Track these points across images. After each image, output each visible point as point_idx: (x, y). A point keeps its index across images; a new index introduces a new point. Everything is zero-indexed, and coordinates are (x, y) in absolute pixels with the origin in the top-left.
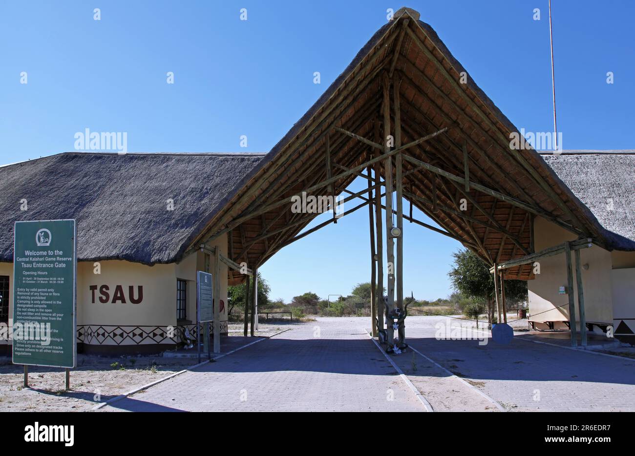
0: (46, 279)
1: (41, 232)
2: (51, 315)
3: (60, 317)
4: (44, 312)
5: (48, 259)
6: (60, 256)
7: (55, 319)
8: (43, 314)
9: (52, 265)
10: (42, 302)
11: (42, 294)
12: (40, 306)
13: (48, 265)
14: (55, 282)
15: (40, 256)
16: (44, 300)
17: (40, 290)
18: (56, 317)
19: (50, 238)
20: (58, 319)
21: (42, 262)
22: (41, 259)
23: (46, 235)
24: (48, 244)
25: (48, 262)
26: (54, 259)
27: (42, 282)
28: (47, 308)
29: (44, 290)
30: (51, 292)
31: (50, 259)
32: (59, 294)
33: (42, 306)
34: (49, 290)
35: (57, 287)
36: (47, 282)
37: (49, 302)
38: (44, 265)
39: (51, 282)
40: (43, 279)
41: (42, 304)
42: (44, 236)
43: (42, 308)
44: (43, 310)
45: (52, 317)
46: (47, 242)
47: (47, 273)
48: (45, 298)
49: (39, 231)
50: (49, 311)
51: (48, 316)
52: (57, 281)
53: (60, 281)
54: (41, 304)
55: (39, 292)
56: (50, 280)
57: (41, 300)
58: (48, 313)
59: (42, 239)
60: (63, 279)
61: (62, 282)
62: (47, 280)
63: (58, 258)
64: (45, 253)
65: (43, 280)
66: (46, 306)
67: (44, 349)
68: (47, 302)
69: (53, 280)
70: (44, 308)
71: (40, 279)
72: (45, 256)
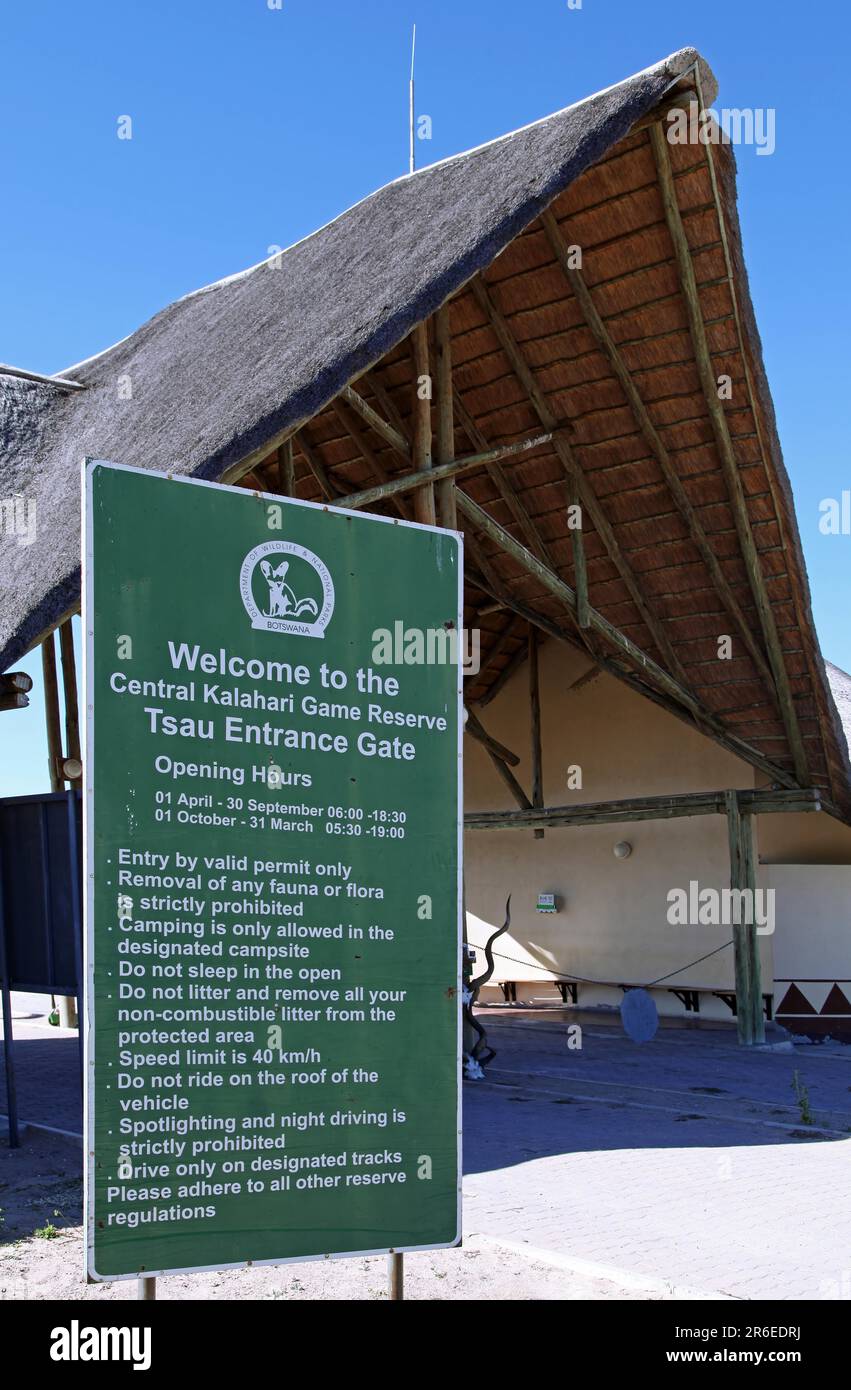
0: (303, 810)
1: (275, 560)
2: (334, 995)
3: (386, 1006)
4: (294, 984)
5: (311, 707)
6: (386, 702)
7: (358, 1015)
8: (287, 994)
9: (340, 744)
10: (282, 932)
11: (282, 889)
12: (270, 953)
13: (318, 742)
14: (355, 830)
15: (269, 688)
16: (292, 918)
17: (269, 867)
18: (365, 1005)
19: (329, 598)
20: (376, 1014)
21: (277, 719)
22: (275, 704)
23: (302, 582)
24: (317, 630)
25: (318, 725)
26: (354, 713)
27: (276, 824)
28: (308, 964)
29: (289, 867)
30: (336, 880)
31: (326, 710)
32: (380, 894)
33: (283, 952)
34: (322, 870)
35: (371, 857)
36: (309, 826)
37: (327, 932)
38: (294, 739)
39: (330, 828)
40: (284, 809)
41: (285, 942)
42: (288, 579)
43: (280, 962)
44: (288, 973)
45: (341, 1005)
46: (308, 617)
47: (307, 781)
48: (299, 910)
49: (259, 551)
50: (324, 974)
51: (321, 1005)
52: (367, 823)
53: (387, 825)
54: (274, 940)
55: (265, 877)
56: (325, 818)
57: (275, 921)
58: (321, 985)
59: (277, 596)
60: (401, 817)
61: (398, 833)
62: (310, 818)
63: (374, 712)
64: (301, 675)
65: (286, 818)
66: (305, 952)
67: (294, 1177)
68: (315, 932)
69: (347, 820)
70: (295, 963)
71: (269, 808)
72: (298, 691)
